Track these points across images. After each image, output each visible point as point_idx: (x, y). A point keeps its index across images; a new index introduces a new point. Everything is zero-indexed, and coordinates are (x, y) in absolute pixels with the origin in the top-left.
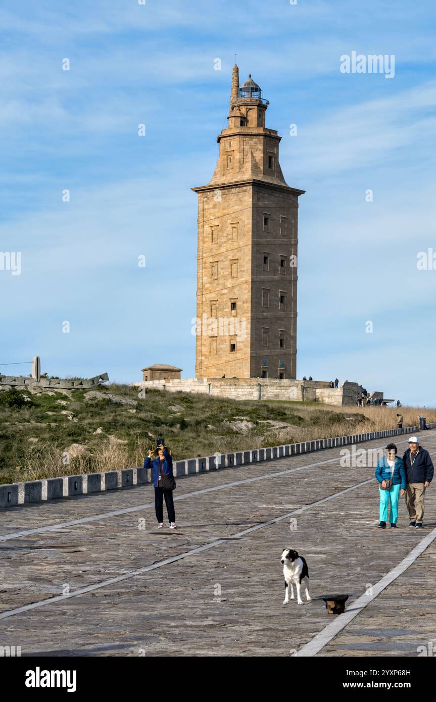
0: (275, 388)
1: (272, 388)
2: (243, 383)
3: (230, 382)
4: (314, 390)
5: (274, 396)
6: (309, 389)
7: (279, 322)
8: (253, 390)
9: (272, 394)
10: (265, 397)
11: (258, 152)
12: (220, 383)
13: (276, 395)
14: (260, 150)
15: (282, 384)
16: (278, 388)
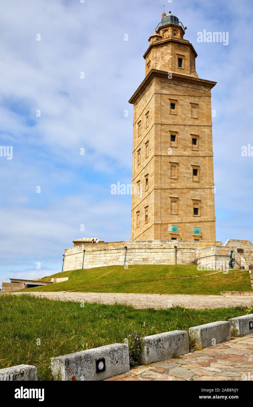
0: (143, 251)
1: (141, 251)
2: (112, 247)
3: (101, 247)
4: (193, 251)
5: (142, 259)
6: (185, 251)
7: (192, 192)
8: (120, 254)
9: (140, 257)
10: (131, 262)
11: (167, 56)
12: (92, 248)
13: (144, 260)
14: (168, 53)
15: (152, 246)
16: (148, 251)
